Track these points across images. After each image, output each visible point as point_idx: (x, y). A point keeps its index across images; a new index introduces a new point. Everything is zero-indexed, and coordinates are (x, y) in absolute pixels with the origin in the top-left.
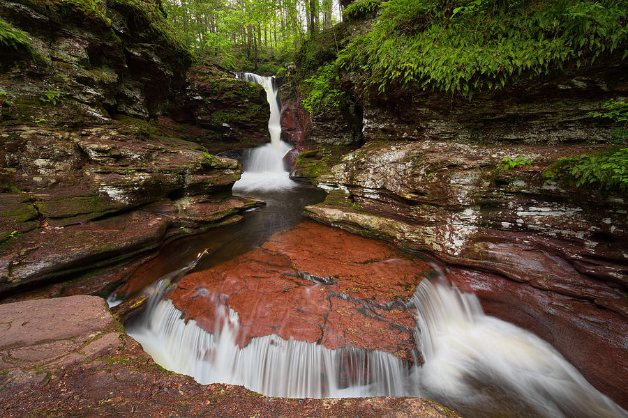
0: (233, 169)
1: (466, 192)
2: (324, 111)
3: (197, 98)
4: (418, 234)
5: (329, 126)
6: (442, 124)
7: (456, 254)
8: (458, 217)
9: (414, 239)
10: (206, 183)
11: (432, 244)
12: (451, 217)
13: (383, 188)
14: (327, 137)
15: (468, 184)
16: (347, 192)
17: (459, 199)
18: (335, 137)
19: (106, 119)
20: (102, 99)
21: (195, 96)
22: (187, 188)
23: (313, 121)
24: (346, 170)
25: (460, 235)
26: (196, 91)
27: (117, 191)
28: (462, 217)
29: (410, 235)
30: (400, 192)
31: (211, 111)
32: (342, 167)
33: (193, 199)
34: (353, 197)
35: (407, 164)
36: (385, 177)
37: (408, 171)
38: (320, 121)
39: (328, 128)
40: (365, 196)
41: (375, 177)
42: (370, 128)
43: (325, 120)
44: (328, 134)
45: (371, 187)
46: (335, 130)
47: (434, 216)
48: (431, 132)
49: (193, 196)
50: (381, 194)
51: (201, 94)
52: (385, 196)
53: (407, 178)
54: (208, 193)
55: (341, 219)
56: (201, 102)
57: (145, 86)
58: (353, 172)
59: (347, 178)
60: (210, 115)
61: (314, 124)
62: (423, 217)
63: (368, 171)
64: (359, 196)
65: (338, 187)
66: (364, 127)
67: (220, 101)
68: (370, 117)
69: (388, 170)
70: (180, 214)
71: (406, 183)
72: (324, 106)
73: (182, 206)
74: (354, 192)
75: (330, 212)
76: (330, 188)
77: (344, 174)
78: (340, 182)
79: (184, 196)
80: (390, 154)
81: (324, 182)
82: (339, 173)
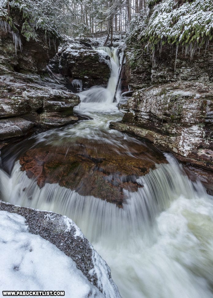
1: (191, 114)
2: (138, 67)
3: (72, 62)
4: (165, 141)
5: (141, 76)
6: (188, 70)
7: (185, 155)
8: (188, 131)
9: (163, 144)
10: (55, 106)
11: (172, 148)
12: (184, 131)
13: (150, 112)
14: (139, 84)
15: (193, 109)
16: (134, 114)
17: (186, 118)
18: (145, 83)
20: (9, 61)
21: (71, 61)
22: (44, 108)
23: (131, 73)
24: (134, 101)
25: (188, 143)
26: (71, 58)
27: (8, 107)
28: (190, 131)
29: (161, 141)
30: (158, 114)
31: (79, 69)
32: (133, 99)
33: (48, 114)
34: (136, 118)
35: (162, 96)
36: (151, 105)
37: (162, 101)
38: (135, 74)
39: (140, 77)
40: (142, 117)
41: (146, 105)
42: (154, 75)
43: (138, 73)
44: (140, 81)
45: (144, 111)
46: (144, 79)
47: (174, 130)
48: (182, 75)
49: (48, 112)
50: (149, 115)
51: (74, 60)
52: (152, 117)
53: (161, 105)
54: (56, 111)
55: (127, 130)
56: (74, 64)
57: (35, 54)
58: (137, 103)
59: (134, 106)
60: (78, 71)
61: (132, 76)
62: (169, 130)
63: (143, 101)
64: (139, 117)
65: (129, 111)
66: (152, 75)
67: (83, 63)
68: (155, 69)
69: (153, 101)
70: (41, 121)
71: (161, 108)
72: (138, 64)
73: (42, 117)
74: (137, 114)
75: (121, 125)
76: (125, 112)
77: (133, 104)
78: (131, 108)
79: (44, 112)
80: (154, 90)
81: (122, 108)
82: (130, 103)
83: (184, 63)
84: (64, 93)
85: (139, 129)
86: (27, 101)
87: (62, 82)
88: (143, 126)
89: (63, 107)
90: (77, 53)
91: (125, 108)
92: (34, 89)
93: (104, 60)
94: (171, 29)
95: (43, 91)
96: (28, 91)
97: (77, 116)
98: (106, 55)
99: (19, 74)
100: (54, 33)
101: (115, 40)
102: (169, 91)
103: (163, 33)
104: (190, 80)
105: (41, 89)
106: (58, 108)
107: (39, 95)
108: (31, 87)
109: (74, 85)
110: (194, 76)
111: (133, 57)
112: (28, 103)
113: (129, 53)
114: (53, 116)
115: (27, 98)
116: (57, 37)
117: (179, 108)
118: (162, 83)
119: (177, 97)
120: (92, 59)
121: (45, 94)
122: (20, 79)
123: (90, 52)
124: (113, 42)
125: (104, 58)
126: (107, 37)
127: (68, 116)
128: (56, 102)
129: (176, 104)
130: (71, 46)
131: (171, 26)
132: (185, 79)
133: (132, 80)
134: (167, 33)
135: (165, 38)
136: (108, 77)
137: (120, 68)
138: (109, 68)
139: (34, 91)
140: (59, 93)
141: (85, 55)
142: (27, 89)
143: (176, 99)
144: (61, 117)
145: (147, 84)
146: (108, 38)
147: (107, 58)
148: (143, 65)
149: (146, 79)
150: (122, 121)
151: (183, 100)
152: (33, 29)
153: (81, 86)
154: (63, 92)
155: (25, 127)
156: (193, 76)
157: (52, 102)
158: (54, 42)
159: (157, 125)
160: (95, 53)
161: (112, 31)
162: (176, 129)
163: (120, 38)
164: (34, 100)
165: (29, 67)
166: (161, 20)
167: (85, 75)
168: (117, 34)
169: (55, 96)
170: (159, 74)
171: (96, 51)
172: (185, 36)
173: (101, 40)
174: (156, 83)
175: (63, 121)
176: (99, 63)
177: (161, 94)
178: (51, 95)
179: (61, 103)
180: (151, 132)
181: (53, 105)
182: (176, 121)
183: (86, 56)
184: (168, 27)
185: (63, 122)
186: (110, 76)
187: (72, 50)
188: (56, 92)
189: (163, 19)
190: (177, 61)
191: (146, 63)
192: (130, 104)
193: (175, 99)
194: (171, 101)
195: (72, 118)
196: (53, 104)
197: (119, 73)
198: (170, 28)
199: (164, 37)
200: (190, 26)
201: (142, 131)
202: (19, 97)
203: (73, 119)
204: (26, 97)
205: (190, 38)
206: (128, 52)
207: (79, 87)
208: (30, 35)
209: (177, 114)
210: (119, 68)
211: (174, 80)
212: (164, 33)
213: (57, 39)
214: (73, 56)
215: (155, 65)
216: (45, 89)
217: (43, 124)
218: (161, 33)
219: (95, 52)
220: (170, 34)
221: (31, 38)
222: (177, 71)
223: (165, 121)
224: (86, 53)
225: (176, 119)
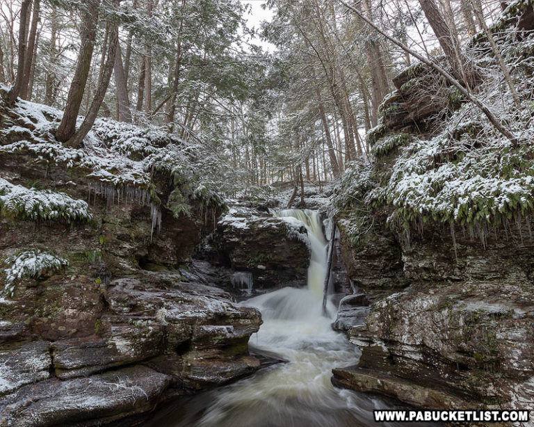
0: (251, 319)
1: (519, 352)
2: (368, 247)
3: (233, 240)
5: (376, 264)
6: (481, 261)
8: (523, 390)
10: (215, 335)
12: (514, 391)
13: (423, 345)
14: (375, 278)
15: (519, 340)
16: (385, 349)
17: (512, 361)
18: (386, 277)
19: (133, 269)
20: (135, 252)
21: (231, 238)
22: (194, 341)
23: (356, 259)
24: (381, 319)
26: (232, 233)
27: (125, 343)
28: (528, 391)
30: (443, 350)
31: (247, 253)
32: (377, 316)
33: (200, 354)
34: (392, 357)
35: (443, 312)
36: (422, 329)
37: (446, 322)
38: (364, 259)
39: (375, 266)
40: (405, 355)
41: (412, 329)
42: (410, 266)
43: (370, 257)
44: (376, 273)
45: (410, 344)
46: (384, 269)
47: (491, 388)
48: (471, 270)
49: (201, 350)
50: (423, 353)
51: (238, 236)
52: (428, 355)
53: (447, 331)
54: (217, 347)
55: (376, 388)
56: (237, 244)
57: (178, 235)
58: (389, 323)
59: (383, 330)
60: (246, 257)
61: (357, 263)
62: (478, 388)
63: (403, 321)
64: (399, 356)
65: (373, 343)
66: (405, 266)
67: (256, 242)
68: (409, 254)
69: (425, 320)
70: (183, 371)
71: (447, 338)
72: (367, 241)
73: (187, 362)
74: (393, 350)
75: (361, 377)
76: (364, 344)
77: (378, 326)
78: (375, 336)
79: (191, 350)
80: (423, 300)
81: (356, 336)
82: (372, 324)
83: (469, 249)
84: (232, 307)
85: (405, 387)
86: (164, 329)
87: (212, 278)
88: (411, 378)
89: (231, 337)
90: (245, 224)
91: (362, 337)
92: (177, 302)
93: (296, 235)
94: (434, 199)
95: (194, 306)
96: (168, 308)
97: (256, 356)
98: (300, 225)
99: (150, 272)
100: (215, 199)
101: (309, 195)
102: (457, 303)
103: (421, 205)
104: (490, 280)
105: (189, 302)
106: (220, 340)
107: (189, 314)
108: (172, 298)
109: (236, 283)
110: (496, 272)
111: (354, 228)
112: (165, 332)
113: (345, 222)
114: (209, 359)
115: (165, 323)
116: (219, 204)
117: (489, 339)
118: (429, 281)
119: (478, 315)
120: (272, 233)
121: (199, 312)
122: (151, 283)
123: (269, 221)
124: (305, 199)
125: (296, 232)
126: (293, 190)
127: (238, 357)
128: (217, 327)
129: (480, 328)
130: (233, 211)
131: (433, 194)
132: (480, 278)
133: (360, 272)
134: (430, 206)
135: (426, 213)
136: (306, 265)
137: (328, 248)
138: (307, 248)
139: (177, 306)
140: (223, 307)
141: (261, 226)
142: (165, 304)
143: (476, 320)
144: (224, 361)
145: (390, 279)
146: (295, 193)
147: (303, 230)
148: (377, 242)
149: (387, 268)
150: (360, 365)
151: (492, 322)
152: (187, 198)
153: (250, 285)
154: (229, 304)
155: (155, 389)
156: (493, 272)
157: (210, 328)
158: (214, 213)
159: (447, 375)
160: (279, 223)
161: (302, 182)
162: (495, 386)
163: (318, 192)
164: (178, 325)
165: (164, 258)
166: (413, 186)
167: (258, 262)
168: (311, 186)
169: (216, 314)
170: (421, 265)
171: (280, 218)
172: (464, 212)
173: (284, 197)
174: (416, 281)
175: (230, 370)
176: (288, 240)
177: (440, 308)
178: (209, 312)
179: (228, 329)
180: (436, 392)
181: (214, 334)
182: (490, 366)
183: (263, 228)
184: (428, 196)
185: (230, 372)
186: (308, 263)
187: (234, 219)
188: (217, 306)
189: (416, 184)
190: (456, 246)
191: (383, 239)
192: (372, 326)
193: (473, 320)
194: (466, 322)
195: (248, 363)
196: (213, 332)
197: (329, 257)
198: (432, 198)
199: (424, 210)
200: (467, 197)
201: (414, 391)
202: (150, 322)
203: (249, 365)
204: (164, 319)
205: (474, 216)
206: (342, 220)
207: (245, 286)
208: (180, 207)
209: (488, 351)
210: (326, 247)
211: (457, 278)
212: (424, 206)
213: (219, 207)
214: (236, 229)
215: (407, 248)
216: (197, 301)
217: (189, 379)
218: (418, 205)
219: (280, 221)
220: (433, 206)
221: (181, 213)
222: (459, 261)
223: (464, 367)
224: (263, 224)
225: (490, 362)
